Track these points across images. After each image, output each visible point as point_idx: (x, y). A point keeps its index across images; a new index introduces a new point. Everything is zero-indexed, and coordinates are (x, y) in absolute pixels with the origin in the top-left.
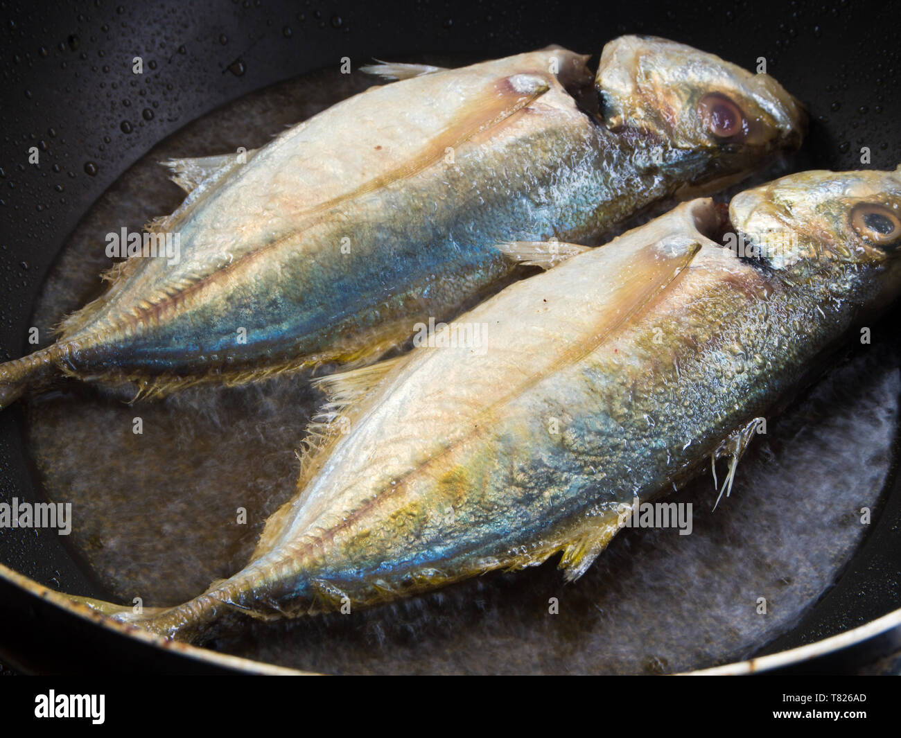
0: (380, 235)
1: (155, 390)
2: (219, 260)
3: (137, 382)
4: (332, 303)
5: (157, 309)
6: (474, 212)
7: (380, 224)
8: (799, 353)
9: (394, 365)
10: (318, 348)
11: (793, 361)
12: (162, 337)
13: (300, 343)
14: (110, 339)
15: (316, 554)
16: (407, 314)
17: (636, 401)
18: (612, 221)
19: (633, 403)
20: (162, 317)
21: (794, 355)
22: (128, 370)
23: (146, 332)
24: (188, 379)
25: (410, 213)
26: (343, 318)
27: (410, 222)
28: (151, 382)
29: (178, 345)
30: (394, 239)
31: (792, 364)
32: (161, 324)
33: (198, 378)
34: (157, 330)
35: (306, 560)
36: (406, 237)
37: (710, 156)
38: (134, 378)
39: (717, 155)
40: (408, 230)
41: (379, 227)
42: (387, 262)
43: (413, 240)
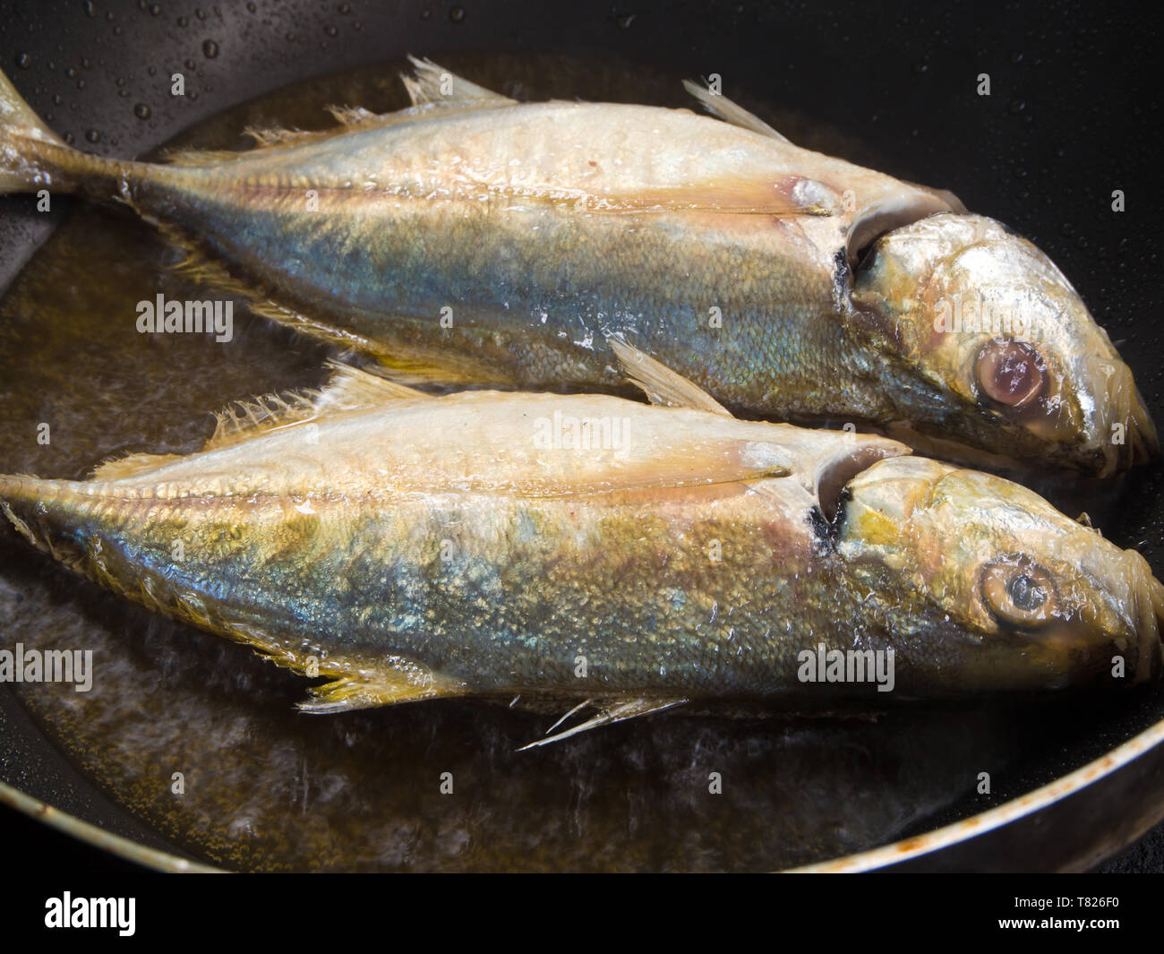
0: (504, 252)
1: (197, 273)
2: (349, 180)
3: (189, 253)
4: (411, 292)
5: (258, 191)
6: (621, 292)
7: (514, 240)
8: (785, 661)
9: (414, 396)
10: (370, 332)
11: (771, 666)
12: (240, 219)
13: (355, 315)
14: (194, 191)
15: (124, 513)
16: (481, 357)
17: (540, 579)
18: (787, 405)
19: (536, 580)
20: (253, 202)
21: (777, 660)
22: (190, 234)
23: (229, 206)
24: (237, 282)
25: (552, 248)
26: (412, 316)
27: (544, 258)
28: (201, 262)
29: (246, 239)
30: (514, 266)
31: (767, 667)
32: (248, 208)
33: (245, 287)
34: (240, 212)
35: (110, 511)
36: (530, 272)
37: (957, 408)
38: (190, 248)
39: (970, 411)
40: (536, 264)
41: (509, 243)
42: (492, 284)
43: (534, 278)
